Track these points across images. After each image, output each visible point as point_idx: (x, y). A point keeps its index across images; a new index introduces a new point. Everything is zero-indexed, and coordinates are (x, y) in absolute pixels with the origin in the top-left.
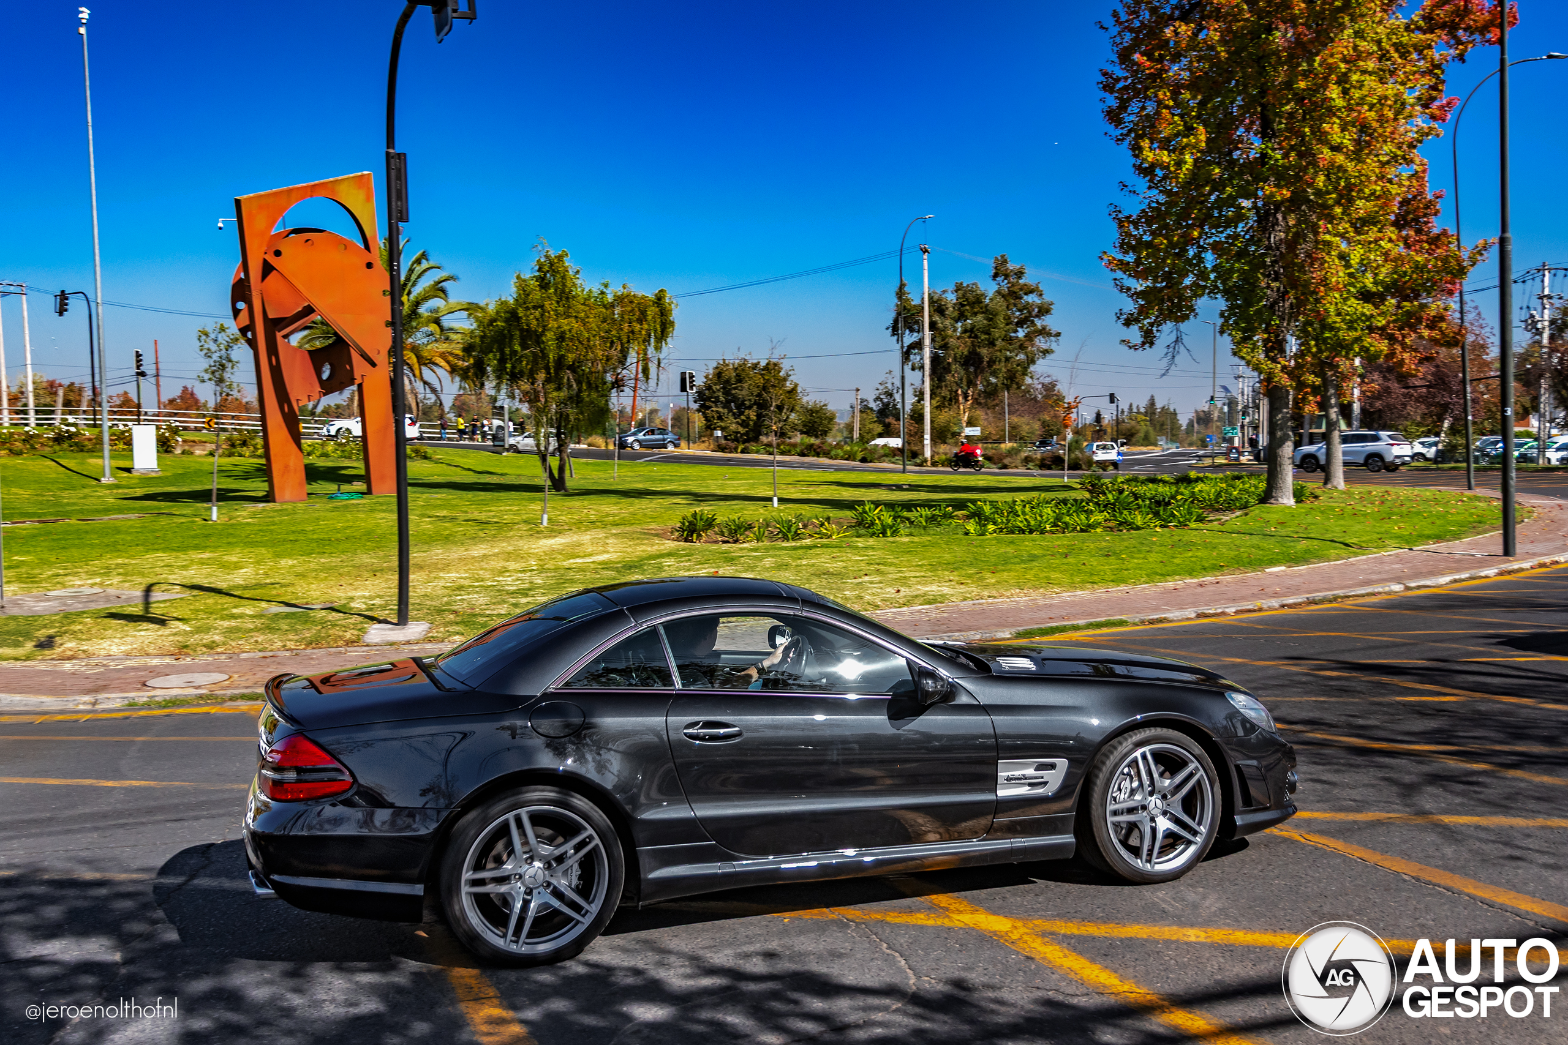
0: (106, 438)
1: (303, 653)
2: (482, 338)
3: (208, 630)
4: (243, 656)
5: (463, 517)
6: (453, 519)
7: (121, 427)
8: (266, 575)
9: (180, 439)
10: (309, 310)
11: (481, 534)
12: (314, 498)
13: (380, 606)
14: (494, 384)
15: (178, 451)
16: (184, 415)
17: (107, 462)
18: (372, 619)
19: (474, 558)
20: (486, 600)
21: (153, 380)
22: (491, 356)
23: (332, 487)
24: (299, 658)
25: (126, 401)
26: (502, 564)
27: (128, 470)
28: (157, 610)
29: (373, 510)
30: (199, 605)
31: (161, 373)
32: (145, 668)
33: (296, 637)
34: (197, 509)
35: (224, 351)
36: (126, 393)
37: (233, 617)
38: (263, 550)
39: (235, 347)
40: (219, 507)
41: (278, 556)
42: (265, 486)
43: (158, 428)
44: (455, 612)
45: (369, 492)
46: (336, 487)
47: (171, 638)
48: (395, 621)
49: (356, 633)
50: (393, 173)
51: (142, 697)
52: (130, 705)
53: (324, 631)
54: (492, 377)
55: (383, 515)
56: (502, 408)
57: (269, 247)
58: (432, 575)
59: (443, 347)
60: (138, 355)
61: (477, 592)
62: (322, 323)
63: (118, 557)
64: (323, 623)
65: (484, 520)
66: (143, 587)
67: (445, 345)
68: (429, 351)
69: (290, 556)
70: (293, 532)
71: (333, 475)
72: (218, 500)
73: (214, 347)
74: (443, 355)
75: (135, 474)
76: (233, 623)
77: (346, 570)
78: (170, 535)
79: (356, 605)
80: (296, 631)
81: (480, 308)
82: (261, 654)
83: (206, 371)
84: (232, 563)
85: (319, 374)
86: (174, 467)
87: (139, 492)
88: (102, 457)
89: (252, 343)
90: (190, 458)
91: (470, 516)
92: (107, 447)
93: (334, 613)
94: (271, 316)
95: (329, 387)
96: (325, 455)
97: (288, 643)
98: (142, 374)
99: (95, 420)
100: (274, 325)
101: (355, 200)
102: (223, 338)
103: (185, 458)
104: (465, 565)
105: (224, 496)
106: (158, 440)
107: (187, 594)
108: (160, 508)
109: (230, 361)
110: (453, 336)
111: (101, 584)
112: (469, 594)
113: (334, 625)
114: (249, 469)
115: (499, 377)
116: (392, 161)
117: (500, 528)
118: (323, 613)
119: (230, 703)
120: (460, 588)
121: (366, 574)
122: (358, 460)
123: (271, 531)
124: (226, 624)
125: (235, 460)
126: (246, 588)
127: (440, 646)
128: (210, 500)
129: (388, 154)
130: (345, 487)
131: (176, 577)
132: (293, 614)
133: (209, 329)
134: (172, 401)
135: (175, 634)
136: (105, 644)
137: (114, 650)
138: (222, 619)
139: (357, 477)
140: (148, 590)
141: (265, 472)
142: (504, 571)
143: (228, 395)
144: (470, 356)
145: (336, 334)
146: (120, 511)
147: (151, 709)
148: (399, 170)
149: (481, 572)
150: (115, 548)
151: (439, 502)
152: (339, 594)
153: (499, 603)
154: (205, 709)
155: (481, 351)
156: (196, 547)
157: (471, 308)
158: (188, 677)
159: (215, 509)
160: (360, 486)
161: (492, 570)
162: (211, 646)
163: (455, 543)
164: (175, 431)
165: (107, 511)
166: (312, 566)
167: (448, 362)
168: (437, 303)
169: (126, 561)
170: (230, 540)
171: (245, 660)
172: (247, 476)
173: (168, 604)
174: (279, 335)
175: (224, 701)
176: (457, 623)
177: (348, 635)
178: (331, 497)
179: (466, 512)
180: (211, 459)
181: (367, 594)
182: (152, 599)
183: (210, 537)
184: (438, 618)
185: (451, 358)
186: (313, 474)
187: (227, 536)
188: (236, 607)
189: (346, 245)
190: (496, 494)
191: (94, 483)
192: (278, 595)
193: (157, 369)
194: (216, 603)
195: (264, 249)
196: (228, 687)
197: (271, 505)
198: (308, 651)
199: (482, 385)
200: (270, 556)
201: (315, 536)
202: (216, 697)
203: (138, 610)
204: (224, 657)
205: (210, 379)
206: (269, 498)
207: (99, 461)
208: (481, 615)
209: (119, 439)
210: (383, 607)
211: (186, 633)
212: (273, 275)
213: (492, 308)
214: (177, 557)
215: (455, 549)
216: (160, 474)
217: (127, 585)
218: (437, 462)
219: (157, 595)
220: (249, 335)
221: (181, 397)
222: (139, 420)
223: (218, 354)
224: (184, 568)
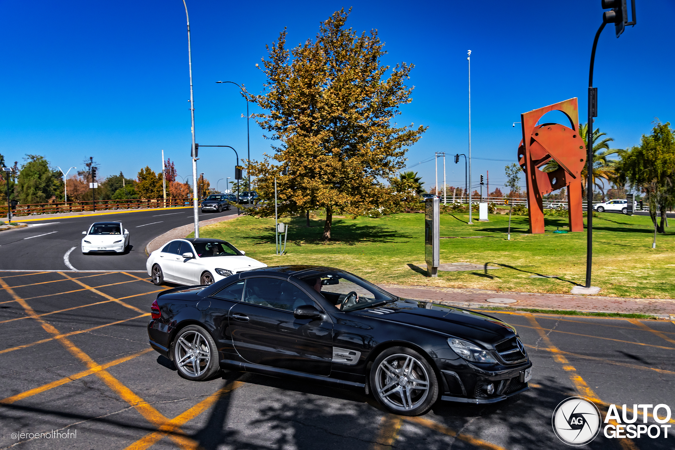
0: (471, 208)
1: (546, 295)
2: (625, 164)
3: (508, 282)
4: (522, 293)
5: (613, 243)
6: (609, 243)
7: (475, 204)
8: (530, 262)
9: (496, 208)
10: (548, 156)
11: (622, 250)
12: (547, 233)
13: (577, 278)
14: (629, 184)
15: (495, 213)
16: (496, 199)
17: (470, 217)
18: (574, 283)
19: (619, 261)
20: (626, 280)
21: (486, 186)
22: (628, 172)
23: (555, 228)
24: (544, 297)
25: (476, 194)
26: (633, 264)
27: (477, 220)
28: (490, 273)
29: (572, 238)
30: (504, 272)
31: (489, 183)
32: (486, 294)
33: (543, 288)
34: (502, 235)
35: (515, 174)
36: (476, 191)
37: (518, 278)
38: (528, 252)
39: (519, 173)
40: (511, 235)
41: (534, 255)
42: (528, 227)
43: (488, 204)
44: (612, 284)
45: (570, 230)
46: (556, 228)
47: (495, 284)
48: (585, 285)
49: (567, 289)
50: (591, 97)
51: (486, 305)
52: (481, 308)
53: (554, 287)
54: (628, 181)
55: (577, 240)
56: (632, 195)
57: (533, 132)
58: (600, 267)
59: (606, 169)
60: (482, 176)
61: (621, 276)
62: (553, 161)
63: (475, 252)
64: (554, 283)
65: (623, 244)
66: (484, 264)
67: (606, 168)
68: (599, 171)
69: (539, 255)
70: (539, 246)
71: (555, 223)
72: (511, 232)
73: (511, 173)
74: (605, 173)
75: (480, 221)
76: (518, 280)
77: (562, 262)
78: (493, 245)
79: (567, 277)
80: (543, 286)
81: (624, 151)
82: (529, 294)
83: (508, 182)
84: (516, 257)
85: (551, 182)
86: (493, 219)
87: (481, 228)
88: (469, 215)
89: (525, 171)
90: (499, 216)
91: (617, 242)
92: (470, 211)
93: (558, 280)
94: (533, 160)
95: (555, 187)
96: (552, 215)
97: (540, 290)
98: (482, 184)
99: (466, 201)
100: (534, 163)
101: (570, 110)
102: (515, 169)
103: (497, 215)
104: (615, 264)
105: (513, 230)
106: (488, 209)
107: (500, 268)
108: (489, 234)
109: (517, 178)
110: (610, 164)
111: (470, 262)
112: (617, 276)
113: (558, 285)
114: (522, 220)
115: (632, 181)
116: (591, 92)
117: (632, 248)
118: (554, 279)
119: (517, 311)
120: (613, 274)
121: (571, 265)
122: (565, 217)
123: (531, 245)
124: (515, 280)
125: (516, 216)
126: (522, 267)
127: (605, 298)
128: (507, 232)
129: (589, 89)
130: (560, 228)
131: (496, 261)
132: (541, 279)
133: (510, 166)
134: (492, 194)
135: (496, 283)
136: (472, 284)
137: (475, 286)
138: (514, 278)
139: (565, 224)
140: (486, 265)
141: (528, 221)
142: (634, 268)
143: (516, 191)
144: (618, 172)
145: (559, 166)
146: (475, 235)
147: (489, 310)
148: (594, 95)
149: (623, 267)
150: (474, 248)
151: (602, 236)
152: (560, 273)
153: (632, 282)
154: (508, 313)
155: (624, 170)
156: (502, 250)
157: (619, 152)
158: (502, 299)
159: (509, 235)
160: (567, 228)
161: (628, 267)
162: (510, 289)
163: (610, 254)
164: (494, 205)
165: (470, 234)
166: (548, 260)
167: (608, 176)
168: (604, 150)
169: (478, 254)
170: (515, 247)
171: (522, 295)
172: (520, 223)
173: (493, 271)
174: (536, 167)
175: (515, 310)
176: (613, 289)
177: (564, 289)
178: (554, 232)
179: (614, 241)
180: (507, 216)
181: (572, 273)
182: (488, 269)
183: (506, 246)
184: (604, 286)
185: (609, 174)
186: (547, 223)
187: (514, 246)
188: (518, 274)
189: (565, 129)
190: (629, 233)
191: (466, 224)
192: (535, 271)
193: (488, 182)
194: (511, 272)
195: (531, 133)
196: (516, 305)
197: (530, 234)
198: (548, 294)
199: (624, 185)
200: (531, 255)
201: (548, 248)
202: (512, 308)
203: (482, 272)
204: (514, 293)
205: (509, 185)
206: (529, 231)
207: (468, 216)
208: (624, 286)
209: (474, 208)
210: (579, 279)
211: (500, 283)
212: (535, 143)
213: (630, 151)
214: (496, 253)
215: (610, 256)
216: (489, 221)
217: (478, 262)
218: (600, 218)
219: (489, 267)
220: (524, 167)
221: (495, 192)
222: (481, 201)
223: (512, 175)
224: (499, 257)
